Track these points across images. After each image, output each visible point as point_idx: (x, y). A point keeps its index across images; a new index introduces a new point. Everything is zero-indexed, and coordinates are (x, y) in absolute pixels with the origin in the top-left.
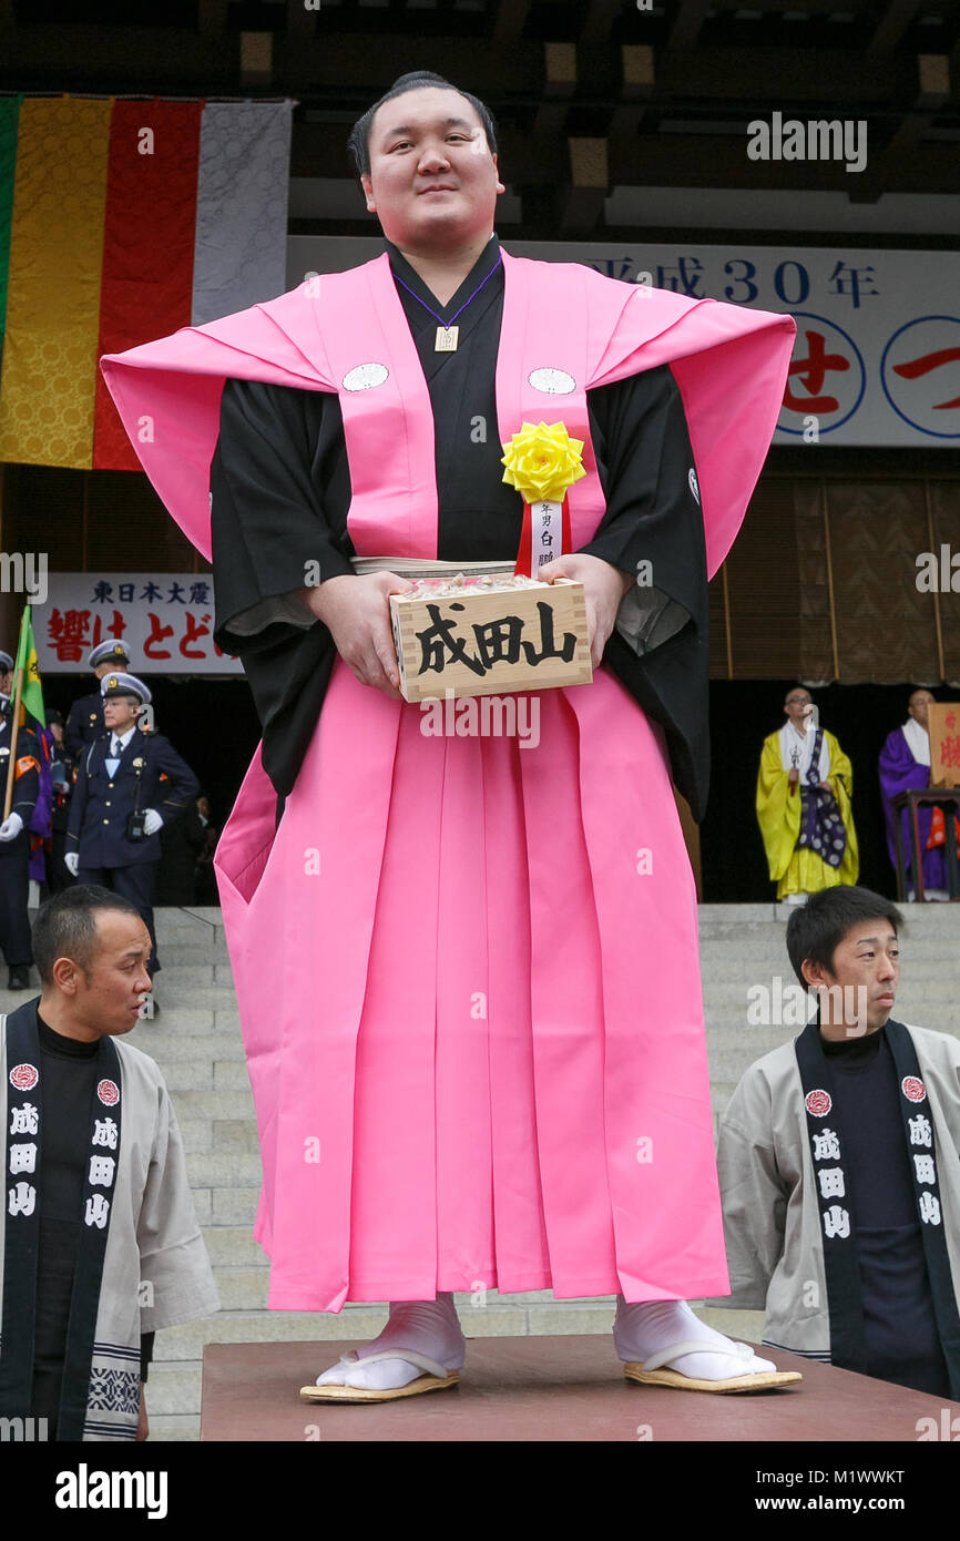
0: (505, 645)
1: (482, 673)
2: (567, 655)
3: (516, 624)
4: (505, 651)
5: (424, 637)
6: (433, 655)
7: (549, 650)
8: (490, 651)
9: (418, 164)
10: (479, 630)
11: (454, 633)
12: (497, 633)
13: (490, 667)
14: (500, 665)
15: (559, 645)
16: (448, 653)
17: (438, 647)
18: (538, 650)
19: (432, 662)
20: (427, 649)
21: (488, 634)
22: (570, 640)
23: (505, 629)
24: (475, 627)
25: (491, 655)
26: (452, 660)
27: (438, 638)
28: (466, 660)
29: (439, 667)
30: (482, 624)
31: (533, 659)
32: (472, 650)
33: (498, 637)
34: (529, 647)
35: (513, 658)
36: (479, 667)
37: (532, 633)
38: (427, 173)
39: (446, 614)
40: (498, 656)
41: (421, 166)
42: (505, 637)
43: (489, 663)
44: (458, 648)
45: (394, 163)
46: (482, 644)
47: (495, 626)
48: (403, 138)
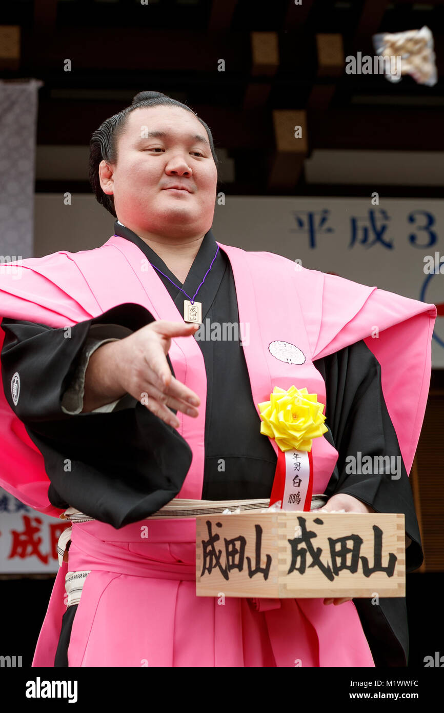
0: (349, 556)
1: (331, 579)
2: (390, 571)
3: (358, 540)
4: (349, 563)
5: (294, 543)
6: (299, 559)
7: (378, 567)
8: (339, 560)
9: (166, 165)
10: (332, 542)
11: (316, 543)
12: (344, 546)
13: (337, 574)
14: (345, 573)
15: (385, 563)
16: (309, 559)
17: (302, 553)
18: (371, 565)
19: (298, 565)
20: (296, 553)
21: (338, 547)
22: (393, 558)
23: (350, 544)
24: (330, 539)
25: (339, 565)
26: (312, 565)
27: (303, 545)
28: (321, 566)
29: (302, 570)
30: (334, 537)
31: (368, 572)
32: (326, 559)
33: (345, 550)
34: (365, 561)
35: (353, 569)
36: (330, 573)
37: (367, 550)
38: (173, 174)
39: (311, 526)
40: (344, 566)
41: (170, 168)
42: (349, 551)
43: (337, 570)
44: (317, 554)
45: (146, 161)
46: (334, 554)
47: (343, 540)
48: (157, 143)
